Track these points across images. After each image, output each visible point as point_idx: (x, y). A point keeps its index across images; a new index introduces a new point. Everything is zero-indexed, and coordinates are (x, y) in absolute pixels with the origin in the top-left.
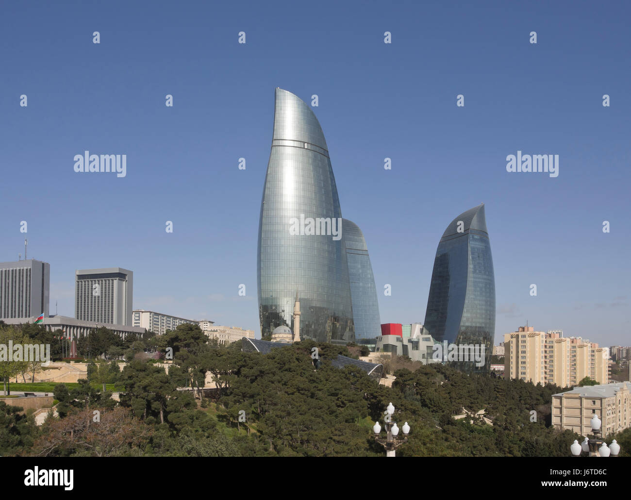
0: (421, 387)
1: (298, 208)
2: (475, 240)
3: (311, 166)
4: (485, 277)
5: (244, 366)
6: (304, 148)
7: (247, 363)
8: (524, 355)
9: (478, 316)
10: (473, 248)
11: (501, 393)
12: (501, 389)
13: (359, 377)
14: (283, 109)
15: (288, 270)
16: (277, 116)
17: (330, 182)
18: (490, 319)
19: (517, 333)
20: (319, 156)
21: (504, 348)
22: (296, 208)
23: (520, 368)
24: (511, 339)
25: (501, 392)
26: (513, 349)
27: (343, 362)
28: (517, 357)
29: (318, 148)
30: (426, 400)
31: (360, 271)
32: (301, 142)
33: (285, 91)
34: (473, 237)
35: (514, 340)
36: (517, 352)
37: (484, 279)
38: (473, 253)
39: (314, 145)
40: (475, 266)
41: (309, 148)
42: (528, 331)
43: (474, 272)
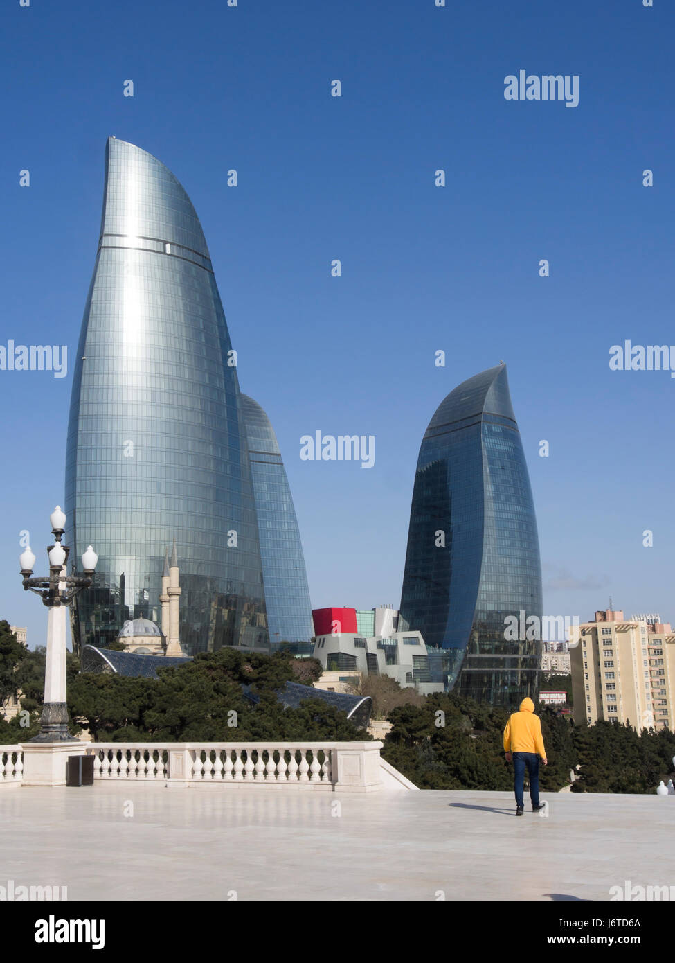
0: (444, 743)
1: (153, 371)
2: (495, 435)
3: (179, 288)
4: (517, 508)
5: (149, 708)
6: (164, 253)
7: (153, 701)
8: (610, 669)
9: (510, 589)
10: (490, 451)
11: (585, 752)
12: (586, 744)
13: (331, 726)
14: (122, 177)
15: (134, 498)
16: (110, 189)
17: (215, 319)
18: (532, 596)
19: (593, 625)
20: (194, 269)
21: (568, 656)
22: (149, 371)
23: (605, 698)
24: (583, 638)
25: (586, 749)
26: (588, 658)
27: (291, 694)
28: (598, 675)
29: (191, 253)
30: (461, 770)
31: (267, 497)
32: (158, 240)
33: (126, 143)
34: (490, 430)
35: (589, 639)
36: (597, 664)
37: (517, 513)
38: (491, 462)
39: (183, 247)
40: (497, 488)
41: (175, 254)
42: (613, 619)
43: (497, 499)
